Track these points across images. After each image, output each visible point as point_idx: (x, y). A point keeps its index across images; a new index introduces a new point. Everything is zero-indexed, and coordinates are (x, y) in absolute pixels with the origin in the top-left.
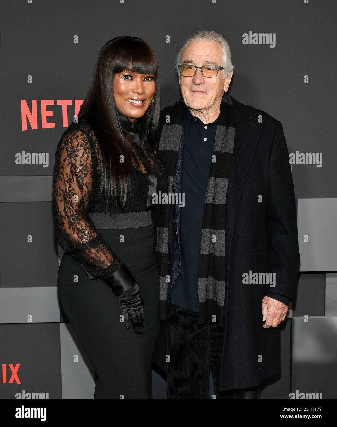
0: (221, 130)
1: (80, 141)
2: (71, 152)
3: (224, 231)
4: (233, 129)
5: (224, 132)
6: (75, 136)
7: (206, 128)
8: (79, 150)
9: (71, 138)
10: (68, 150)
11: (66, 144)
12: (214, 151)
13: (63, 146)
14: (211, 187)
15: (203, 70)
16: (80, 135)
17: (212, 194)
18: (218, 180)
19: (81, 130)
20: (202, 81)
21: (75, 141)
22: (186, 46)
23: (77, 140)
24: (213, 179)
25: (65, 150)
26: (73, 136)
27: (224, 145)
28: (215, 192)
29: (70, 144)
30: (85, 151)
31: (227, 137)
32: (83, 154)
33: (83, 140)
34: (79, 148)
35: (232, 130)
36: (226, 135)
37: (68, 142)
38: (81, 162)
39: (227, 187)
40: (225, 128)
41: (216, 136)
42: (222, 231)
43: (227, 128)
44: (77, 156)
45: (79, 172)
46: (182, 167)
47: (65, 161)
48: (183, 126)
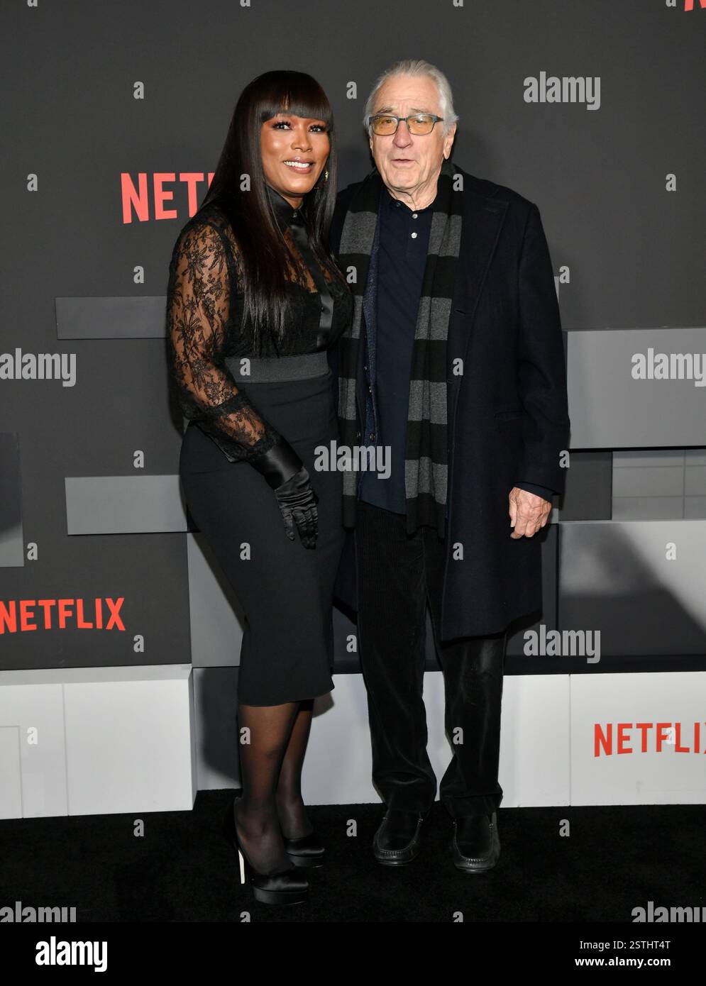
0: (439, 219)
1: (209, 242)
2: (194, 260)
3: (445, 384)
4: (460, 217)
5: (444, 223)
6: (201, 234)
7: (415, 216)
8: (206, 257)
9: (194, 238)
10: (189, 257)
11: (187, 247)
12: (429, 254)
13: (181, 250)
14: (424, 313)
15: (410, 123)
16: (208, 233)
17: (426, 324)
18: (436, 301)
19: (211, 224)
20: (408, 142)
21: (200, 242)
22: (379, 86)
23: (204, 241)
24: (426, 299)
25: (185, 256)
26: (198, 234)
27: (445, 243)
28: (430, 320)
29: (192, 248)
30: (216, 257)
31: (449, 231)
32: (214, 263)
33: (213, 241)
34: (207, 253)
35: (457, 220)
36: (447, 230)
37: (189, 243)
38: (210, 276)
39: (449, 312)
40: (446, 216)
41: (432, 230)
42: (442, 383)
43: (449, 217)
44: (203, 266)
45: (207, 293)
46: (378, 281)
47: (184, 274)
48: (377, 213)
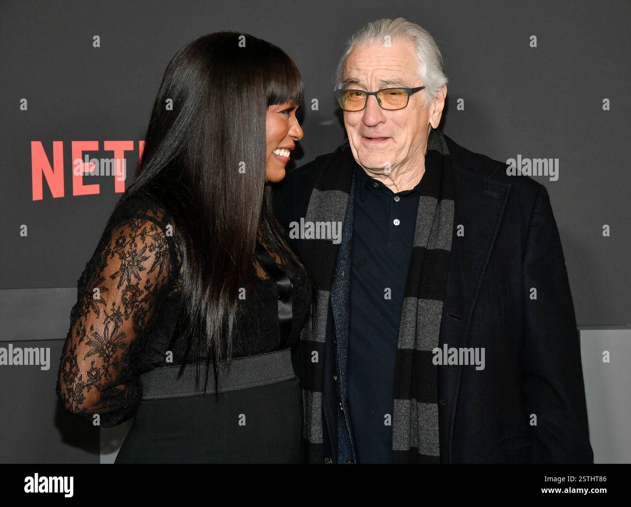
0: (427, 204)
1: (149, 240)
2: (129, 262)
3: (436, 405)
4: (452, 202)
5: (433, 209)
6: (140, 231)
7: (397, 200)
8: (146, 259)
9: (130, 235)
10: (123, 257)
11: (120, 245)
12: (414, 246)
13: (112, 247)
14: (409, 318)
15: (381, 96)
16: (148, 229)
17: (412, 331)
18: (423, 303)
19: (151, 219)
20: (380, 119)
21: (138, 240)
22: (349, 52)
23: (143, 239)
24: (411, 301)
25: (117, 256)
26: (136, 232)
27: (435, 234)
28: (417, 326)
29: (128, 246)
30: (157, 258)
31: (440, 219)
32: (153, 265)
33: (155, 239)
34: (147, 253)
35: (449, 205)
36: (437, 217)
37: (124, 241)
38: (148, 281)
39: (440, 316)
40: (436, 201)
41: (419, 217)
42: (432, 405)
43: (439, 202)
44: (141, 269)
45: (140, 302)
46: (351, 275)
47: (113, 277)
48: (349, 193)
